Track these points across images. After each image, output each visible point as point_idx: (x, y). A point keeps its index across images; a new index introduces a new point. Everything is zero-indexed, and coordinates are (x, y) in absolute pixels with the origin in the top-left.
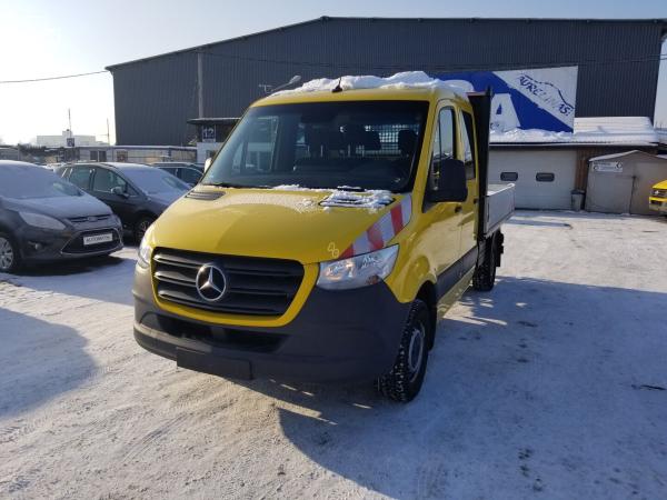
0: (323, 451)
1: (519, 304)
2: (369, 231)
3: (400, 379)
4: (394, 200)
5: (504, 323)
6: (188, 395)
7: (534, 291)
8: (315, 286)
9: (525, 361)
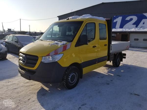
0: (41, 97)
1: (122, 71)
2: (55, 50)
3: (65, 84)
4: (66, 44)
5: (113, 75)
6: (28, 82)
7: (130, 68)
8: (41, 62)
9: (108, 84)
